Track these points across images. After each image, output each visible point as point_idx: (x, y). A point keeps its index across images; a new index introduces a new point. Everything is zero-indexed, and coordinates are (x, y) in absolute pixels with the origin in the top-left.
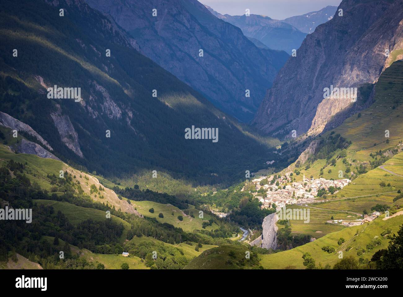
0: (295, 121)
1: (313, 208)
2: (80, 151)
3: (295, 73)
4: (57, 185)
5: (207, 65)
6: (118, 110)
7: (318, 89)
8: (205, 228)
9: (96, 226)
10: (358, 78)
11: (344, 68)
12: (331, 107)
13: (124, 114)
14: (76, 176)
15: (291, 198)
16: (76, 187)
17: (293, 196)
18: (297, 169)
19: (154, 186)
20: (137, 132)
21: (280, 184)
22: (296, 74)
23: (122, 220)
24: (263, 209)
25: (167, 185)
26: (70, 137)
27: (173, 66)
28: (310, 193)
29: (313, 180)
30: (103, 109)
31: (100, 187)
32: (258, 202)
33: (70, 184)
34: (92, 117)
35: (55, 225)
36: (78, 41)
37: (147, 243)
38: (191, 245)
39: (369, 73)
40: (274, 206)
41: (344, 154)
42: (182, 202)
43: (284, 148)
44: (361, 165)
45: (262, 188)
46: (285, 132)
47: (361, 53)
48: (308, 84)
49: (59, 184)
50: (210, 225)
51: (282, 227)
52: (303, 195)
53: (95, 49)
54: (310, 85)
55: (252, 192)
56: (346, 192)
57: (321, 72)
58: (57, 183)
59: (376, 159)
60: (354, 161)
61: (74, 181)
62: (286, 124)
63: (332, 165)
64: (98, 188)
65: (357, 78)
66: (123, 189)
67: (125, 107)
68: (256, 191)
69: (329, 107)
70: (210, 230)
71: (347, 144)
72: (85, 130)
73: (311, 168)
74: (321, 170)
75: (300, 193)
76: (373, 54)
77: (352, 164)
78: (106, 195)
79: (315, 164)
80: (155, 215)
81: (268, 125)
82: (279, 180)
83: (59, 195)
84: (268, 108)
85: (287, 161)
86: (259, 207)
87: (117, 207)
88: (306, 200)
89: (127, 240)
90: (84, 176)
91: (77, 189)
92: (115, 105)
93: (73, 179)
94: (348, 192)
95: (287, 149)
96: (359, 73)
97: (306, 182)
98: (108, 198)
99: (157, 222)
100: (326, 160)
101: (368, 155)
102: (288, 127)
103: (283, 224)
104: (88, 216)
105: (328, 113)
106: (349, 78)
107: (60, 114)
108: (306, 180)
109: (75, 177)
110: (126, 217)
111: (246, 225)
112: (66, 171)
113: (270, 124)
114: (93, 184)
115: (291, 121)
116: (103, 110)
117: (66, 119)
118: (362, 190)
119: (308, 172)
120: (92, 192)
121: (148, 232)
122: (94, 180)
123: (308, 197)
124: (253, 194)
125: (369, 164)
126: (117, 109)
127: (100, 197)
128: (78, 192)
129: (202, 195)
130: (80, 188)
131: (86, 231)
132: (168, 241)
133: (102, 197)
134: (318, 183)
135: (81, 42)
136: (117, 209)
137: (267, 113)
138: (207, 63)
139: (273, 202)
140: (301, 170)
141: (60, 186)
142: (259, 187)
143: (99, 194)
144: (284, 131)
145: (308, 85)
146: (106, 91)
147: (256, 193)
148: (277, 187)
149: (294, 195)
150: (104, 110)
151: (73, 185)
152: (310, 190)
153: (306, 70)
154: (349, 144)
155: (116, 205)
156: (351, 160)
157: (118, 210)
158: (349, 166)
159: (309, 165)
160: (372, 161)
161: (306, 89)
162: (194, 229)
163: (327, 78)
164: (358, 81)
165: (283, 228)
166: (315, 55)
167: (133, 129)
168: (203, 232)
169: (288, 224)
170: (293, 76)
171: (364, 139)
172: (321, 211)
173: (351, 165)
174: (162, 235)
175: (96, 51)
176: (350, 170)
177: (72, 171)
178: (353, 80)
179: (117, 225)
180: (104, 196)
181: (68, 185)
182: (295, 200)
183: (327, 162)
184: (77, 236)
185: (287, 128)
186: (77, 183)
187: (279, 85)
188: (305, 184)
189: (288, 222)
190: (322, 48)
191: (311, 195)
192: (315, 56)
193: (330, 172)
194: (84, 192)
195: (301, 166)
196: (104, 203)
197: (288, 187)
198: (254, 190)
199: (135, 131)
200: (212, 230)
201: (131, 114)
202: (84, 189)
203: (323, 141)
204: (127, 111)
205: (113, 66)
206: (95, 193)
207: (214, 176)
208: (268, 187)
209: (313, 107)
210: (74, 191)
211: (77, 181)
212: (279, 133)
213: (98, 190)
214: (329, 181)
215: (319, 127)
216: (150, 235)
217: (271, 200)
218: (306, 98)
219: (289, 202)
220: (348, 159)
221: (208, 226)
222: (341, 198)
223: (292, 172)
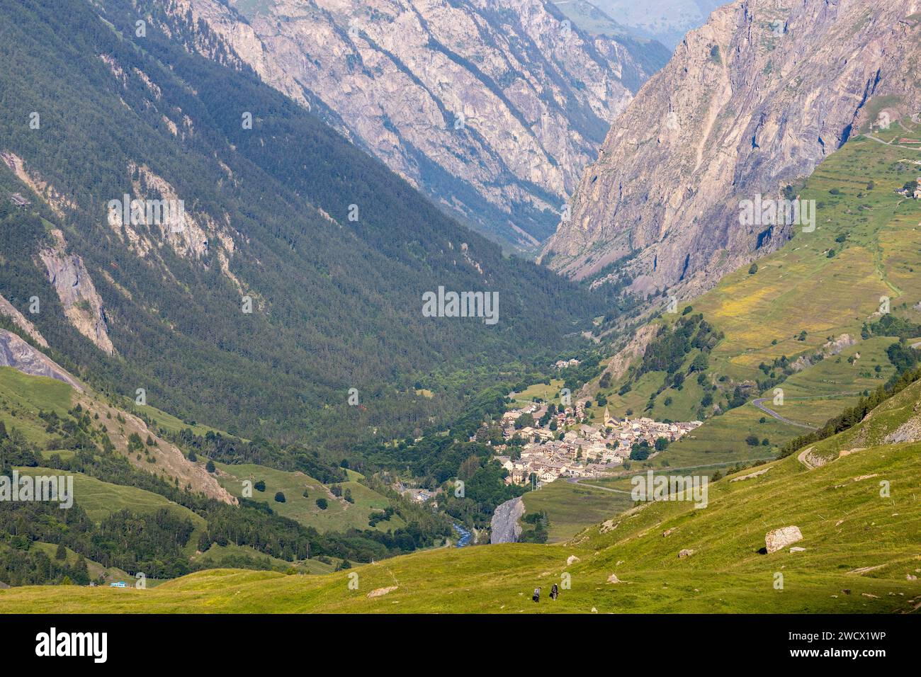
0: (648, 251)
1: (598, 489)
2: (106, 338)
3: (656, 128)
4: (60, 433)
5: (445, 86)
6: (200, 236)
7: (708, 172)
8: (374, 526)
9: (137, 523)
10: (796, 156)
11: (762, 130)
12: (727, 226)
13: (213, 244)
14: (99, 414)
15: (573, 462)
16: (100, 438)
17: (578, 457)
18: (602, 391)
19: (278, 423)
20: (243, 287)
21: (560, 426)
22: (658, 132)
23: (189, 512)
24: (510, 485)
25: (307, 420)
26: (86, 306)
27: (353, 88)
28: (614, 452)
29: (626, 420)
30: (163, 232)
31: (149, 438)
32: (500, 468)
33: (86, 431)
34: (135, 253)
35: (58, 522)
36: (105, 61)
37: (237, 558)
38: (329, 563)
39: (822, 143)
40: (534, 478)
41: (702, 362)
42: (334, 465)
43: (609, 324)
44: (738, 390)
45: (517, 434)
46: (621, 280)
47: (804, 94)
48: (684, 157)
49: (65, 433)
50: (387, 518)
51: (531, 529)
52: (599, 456)
53: (146, 79)
54: (688, 162)
55: (495, 443)
56: (674, 456)
57: (719, 129)
58: (59, 430)
59: (773, 376)
60: (722, 380)
61: (95, 425)
62: (625, 259)
63: (675, 386)
64: (144, 439)
65: (793, 155)
66: (200, 436)
67: (217, 226)
68: (503, 442)
69: (721, 224)
70: (385, 531)
71: (713, 339)
72: (118, 286)
73: (632, 391)
74: (653, 397)
75: (592, 450)
76: (832, 99)
77: (718, 386)
78: (162, 456)
79: (642, 382)
80: (268, 497)
81: (584, 258)
82: (559, 417)
83: (63, 458)
84: (584, 216)
85: (597, 364)
86: (500, 480)
87: (183, 480)
88: (603, 467)
89: (198, 552)
90: (117, 415)
91: (100, 443)
92: (193, 222)
93: (94, 421)
94: (678, 456)
95: (614, 329)
96: (797, 144)
97: (611, 425)
98: (166, 462)
99: (270, 512)
100: (665, 374)
101: (755, 367)
102: (630, 265)
103: (534, 521)
104: (122, 504)
105: (719, 241)
106: (773, 155)
107: (63, 252)
108: (611, 422)
109: (97, 417)
110: (199, 505)
111: (468, 520)
112: (79, 405)
113: (588, 256)
114: (133, 431)
115: (639, 251)
116: (164, 235)
117: (75, 263)
118: (707, 452)
119: (623, 399)
120: (131, 450)
121: (242, 536)
122: (137, 423)
123: (609, 461)
124: (495, 447)
125: (756, 387)
126: (196, 232)
127: (149, 461)
128: (103, 450)
129: (387, 445)
130: (108, 440)
131: (118, 532)
132: (281, 554)
133: (153, 461)
134: (636, 430)
135: (112, 63)
136: (182, 486)
137: (582, 227)
138: (445, 80)
139: (532, 469)
140: (610, 394)
141: (66, 437)
142: (511, 433)
143: (147, 452)
144: (620, 277)
145: (683, 162)
146: (171, 189)
147: (504, 447)
148: (550, 434)
149: (580, 455)
150: (166, 236)
151: (93, 434)
152: (617, 444)
153: (682, 123)
154: (719, 339)
155: (182, 476)
156: (717, 376)
157: (186, 488)
158: (710, 392)
159: (630, 383)
160: (761, 381)
161: (679, 170)
162: (350, 527)
163: (729, 146)
164: (795, 163)
165: (530, 531)
166: (705, 85)
167: (234, 279)
168: (369, 535)
169: (543, 522)
170: (649, 136)
171: (752, 329)
172: (614, 496)
173: (715, 388)
174: (269, 542)
175: (149, 83)
176: (711, 399)
177: (91, 404)
178: (784, 159)
179: (178, 522)
180: (158, 457)
181: (81, 435)
182: (581, 467)
183: (666, 379)
184: (100, 544)
185: (628, 269)
186: (100, 429)
187: (614, 158)
188: (609, 431)
189: (542, 517)
190: (722, 67)
191: (617, 455)
192: (706, 88)
193: (668, 402)
194: (114, 448)
195: (612, 385)
196: (155, 475)
197: (571, 436)
198: (499, 438)
199: (239, 284)
200: (389, 531)
201: (229, 244)
202: (114, 443)
203: (665, 328)
204: (220, 235)
205: (190, 122)
206: (137, 452)
207: (422, 397)
208: (531, 433)
209: (693, 219)
210: (95, 447)
211: (101, 426)
212: (608, 281)
213: (145, 444)
214: (661, 424)
215: (694, 276)
216: (244, 543)
217: (528, 465)
218: (679, 194)
219: (567, 471)
220: (710, 375)
221: (381, 520)
222: (660, 469)
223: (590, 399)
